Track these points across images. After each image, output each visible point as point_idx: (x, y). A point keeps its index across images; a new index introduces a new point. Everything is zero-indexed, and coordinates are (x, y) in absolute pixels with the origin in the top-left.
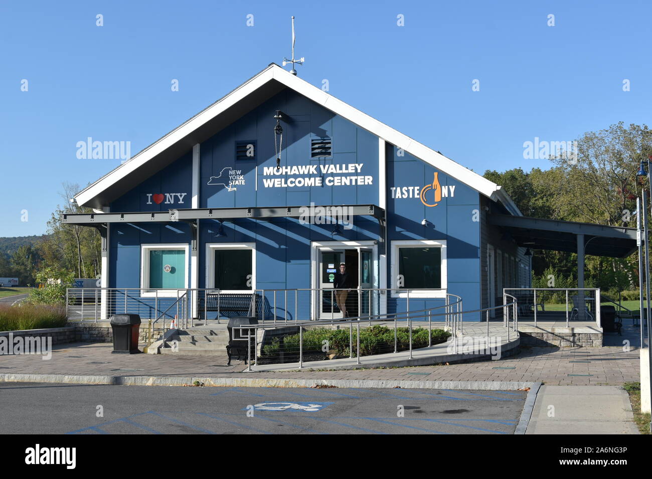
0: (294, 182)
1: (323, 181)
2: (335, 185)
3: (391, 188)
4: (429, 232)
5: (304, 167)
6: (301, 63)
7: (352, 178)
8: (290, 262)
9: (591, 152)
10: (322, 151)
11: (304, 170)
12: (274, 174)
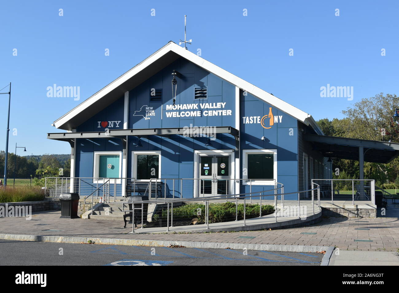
0: (184, 114)
1: (202, 113)
2: (209, 115)
3: (243, 118)
4: (266, 144)
5: (190, 105)
6: (190, 43)
7: (219, 111)
8: (181, 162)
9: (365, 109)
10: (201, 95)
11: (190, 106)
12: (172, 109)
